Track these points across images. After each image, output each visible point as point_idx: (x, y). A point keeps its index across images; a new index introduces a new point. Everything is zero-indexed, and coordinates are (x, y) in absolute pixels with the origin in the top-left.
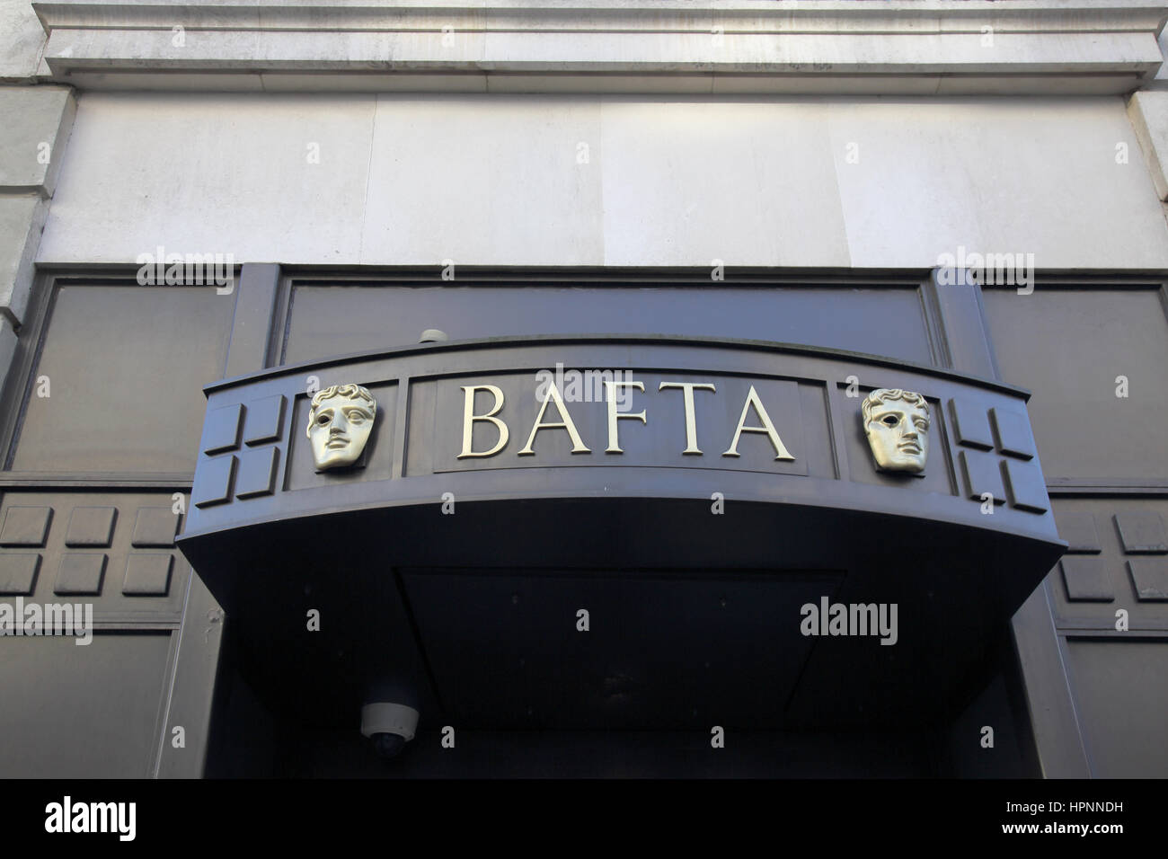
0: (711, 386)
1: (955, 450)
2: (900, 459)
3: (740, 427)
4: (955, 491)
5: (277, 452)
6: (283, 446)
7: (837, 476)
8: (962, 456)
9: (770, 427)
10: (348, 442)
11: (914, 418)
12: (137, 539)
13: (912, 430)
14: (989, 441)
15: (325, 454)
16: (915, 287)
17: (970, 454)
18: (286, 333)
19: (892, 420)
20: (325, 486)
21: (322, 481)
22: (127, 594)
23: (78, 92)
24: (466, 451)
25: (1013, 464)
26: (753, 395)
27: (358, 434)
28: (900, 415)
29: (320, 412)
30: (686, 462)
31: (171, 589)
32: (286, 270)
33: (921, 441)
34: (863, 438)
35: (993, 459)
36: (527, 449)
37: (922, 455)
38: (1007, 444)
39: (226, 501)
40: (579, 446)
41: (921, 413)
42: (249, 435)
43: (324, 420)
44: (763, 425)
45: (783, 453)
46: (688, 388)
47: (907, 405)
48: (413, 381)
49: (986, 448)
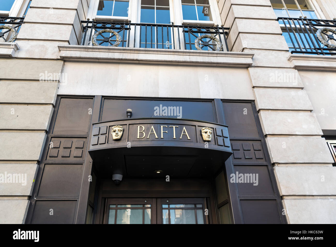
0: (178, 126)
1: (216, 137)
2: (207, 139)
3: (182, 134)
4: (215, 144)
5: (106, 136)
6: (107, 135)
7: (197, 142)
8: (217, 138)
9: (187, 134)
10: (119, 135)
11: (210, 132)
12: (76, 147)
13: (209, 134)
14: (221, 135)
15: (115, 138)
16: (211, 102)
17: (218, 137)
18: (103, 108)
19: (206, 133)
20: (115, 143)
21: (114, 142)
22: (74, 157)
23: (65, 61)
24: (138, 137)
25: (225, 139)
26: (184, 128)
27: (120, 134)
28: (207, 132)
29: (114, 130)
30: (173, 140)
31: (82, 156)
32: (103, 96)
33: (211, 136)
34: (201, 135)
35: (222, 138)
36: (148, 137)
37: (211, 138)
38: (224, 136)
39: (97, 144)
40: (157, 137)
41: (211, 131)
42: (101, 133)
43: (114, 131)
44: (186, 133)
45: (189, 138)
46: (174, 127)
47: (209, 130)
48: (129, 124)
49: (221, 136)
